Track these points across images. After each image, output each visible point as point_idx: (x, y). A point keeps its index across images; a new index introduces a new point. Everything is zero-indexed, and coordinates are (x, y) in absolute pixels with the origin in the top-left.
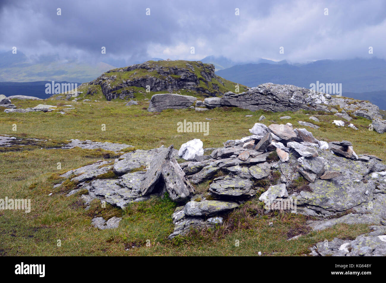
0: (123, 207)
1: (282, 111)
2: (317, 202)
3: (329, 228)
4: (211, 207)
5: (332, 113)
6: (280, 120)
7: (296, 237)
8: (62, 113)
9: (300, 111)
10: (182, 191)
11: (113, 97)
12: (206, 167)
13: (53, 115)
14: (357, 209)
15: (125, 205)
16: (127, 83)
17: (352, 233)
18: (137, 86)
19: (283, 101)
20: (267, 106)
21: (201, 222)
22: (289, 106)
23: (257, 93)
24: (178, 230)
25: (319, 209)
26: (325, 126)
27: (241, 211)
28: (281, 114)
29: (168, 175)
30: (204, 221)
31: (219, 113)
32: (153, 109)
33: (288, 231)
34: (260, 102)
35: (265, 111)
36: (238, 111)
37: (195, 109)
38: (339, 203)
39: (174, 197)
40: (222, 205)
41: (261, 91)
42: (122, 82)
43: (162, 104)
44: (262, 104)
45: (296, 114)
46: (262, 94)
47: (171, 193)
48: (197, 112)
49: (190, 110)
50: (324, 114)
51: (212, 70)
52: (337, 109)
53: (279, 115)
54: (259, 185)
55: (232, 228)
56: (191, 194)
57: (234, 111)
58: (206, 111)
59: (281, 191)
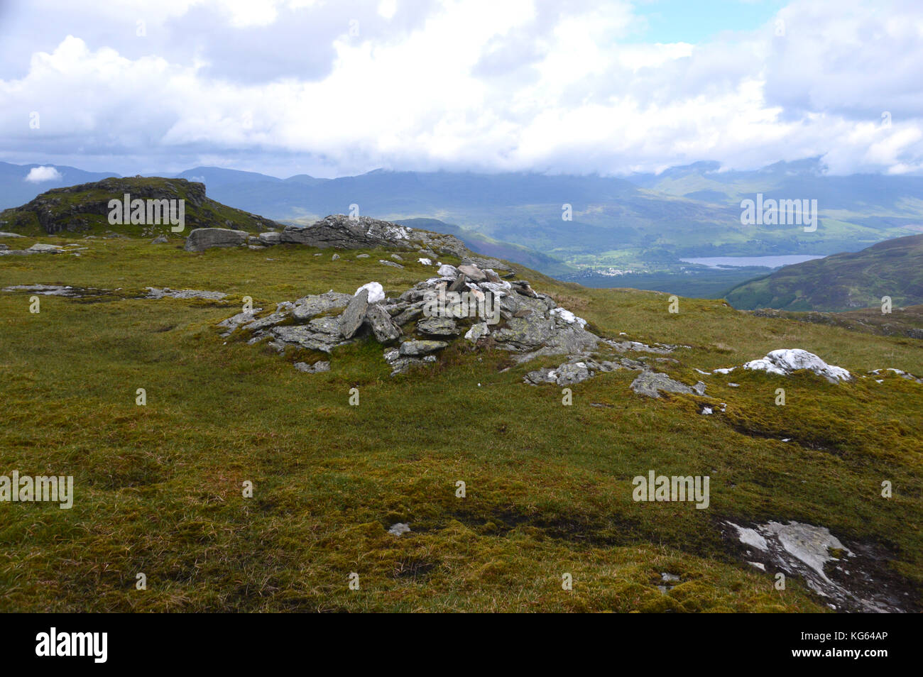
0: (328, 351)
1: (357, 248)
2: (516, 338)
3: (533, 360)
4: (426, 347)
5: (416, 250)
6: (358, 259)
7: (505, 369)
8: (77, 255)
9: (378, 248)
10: (391, 332)
11: (57, 229)
12: (409, 309)
13: (65, 258)
14: (549, 343)
15: (330, 349)
16: (77, 209)
17: (555, 363)
18: (93, 213)
19: (358, 236)
20: (338, 242)
21: (417, 360)
22: (365, 242)
23: (326, 226)
24: (398, 369)
25: (518, 344)
26: (410, 265)
27: (452, 349)
28: (356, 252)
29: (375, 317)
30: (420, 359)
31: (280, 251)
32: (192, 248)
33: (497, 365)
34: (329, 237)
35: (336, 248)
36: (304, 249)
37: (248, 247)
38: (534, 338)
39: (381, 339)
40: (435, 344)
41: (332, 224)
42: (70, 208)
43: (205, 242)
44: (332, 240)
45: (375, 251)
46: (332, 227)
47: (379, 336)
48: (252, 250)
49: (241, 248)
50: (407, 251)
51: (202, 191)
52: (421, 245)
53: (355, 253)
54: (462, 325)
55: (446, 365)
56: (401, 335)
57: (298, 249)
58: (263, 249)
59: (483, 329)
